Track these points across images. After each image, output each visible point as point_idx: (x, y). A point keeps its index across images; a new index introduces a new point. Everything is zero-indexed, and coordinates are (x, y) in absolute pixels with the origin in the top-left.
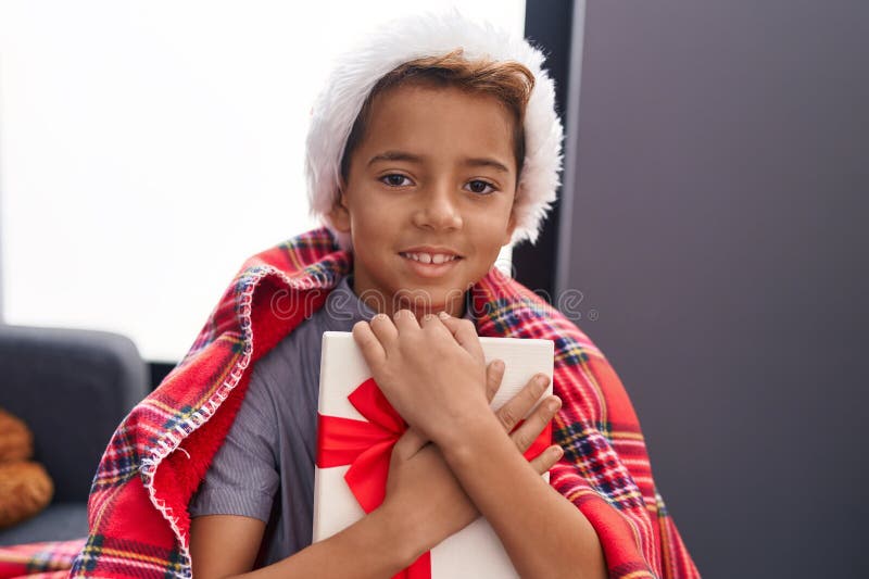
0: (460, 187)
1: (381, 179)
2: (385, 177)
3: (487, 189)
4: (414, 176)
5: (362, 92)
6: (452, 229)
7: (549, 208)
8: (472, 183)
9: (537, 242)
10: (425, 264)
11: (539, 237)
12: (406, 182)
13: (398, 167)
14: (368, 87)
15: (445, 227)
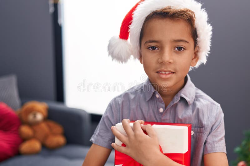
0: (173, 49)
1: (148, 48)
2: (150, 47)
3: (183, 49)
4: (158, 47)
5: (142, 21)
6: (170, 63)
7: (209, 53)
8: (178, 47)
9: (206, 64)
10: (163, 74)
11: (207, 62)
12: (157, 49)
13: (153, 44)
14: (143, 19)
15: (168, 63)
